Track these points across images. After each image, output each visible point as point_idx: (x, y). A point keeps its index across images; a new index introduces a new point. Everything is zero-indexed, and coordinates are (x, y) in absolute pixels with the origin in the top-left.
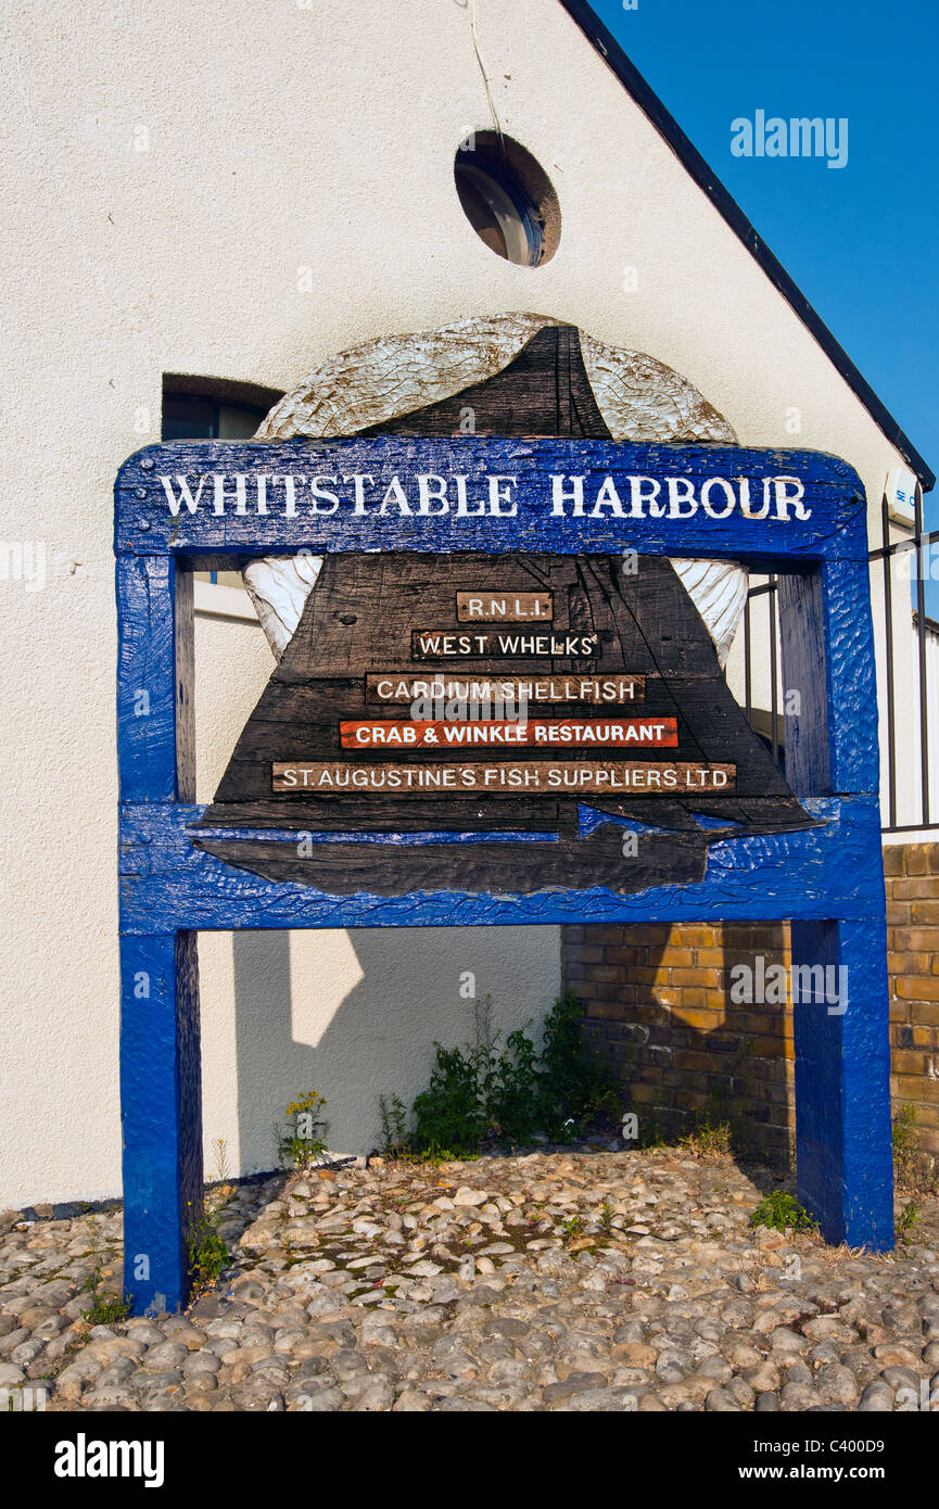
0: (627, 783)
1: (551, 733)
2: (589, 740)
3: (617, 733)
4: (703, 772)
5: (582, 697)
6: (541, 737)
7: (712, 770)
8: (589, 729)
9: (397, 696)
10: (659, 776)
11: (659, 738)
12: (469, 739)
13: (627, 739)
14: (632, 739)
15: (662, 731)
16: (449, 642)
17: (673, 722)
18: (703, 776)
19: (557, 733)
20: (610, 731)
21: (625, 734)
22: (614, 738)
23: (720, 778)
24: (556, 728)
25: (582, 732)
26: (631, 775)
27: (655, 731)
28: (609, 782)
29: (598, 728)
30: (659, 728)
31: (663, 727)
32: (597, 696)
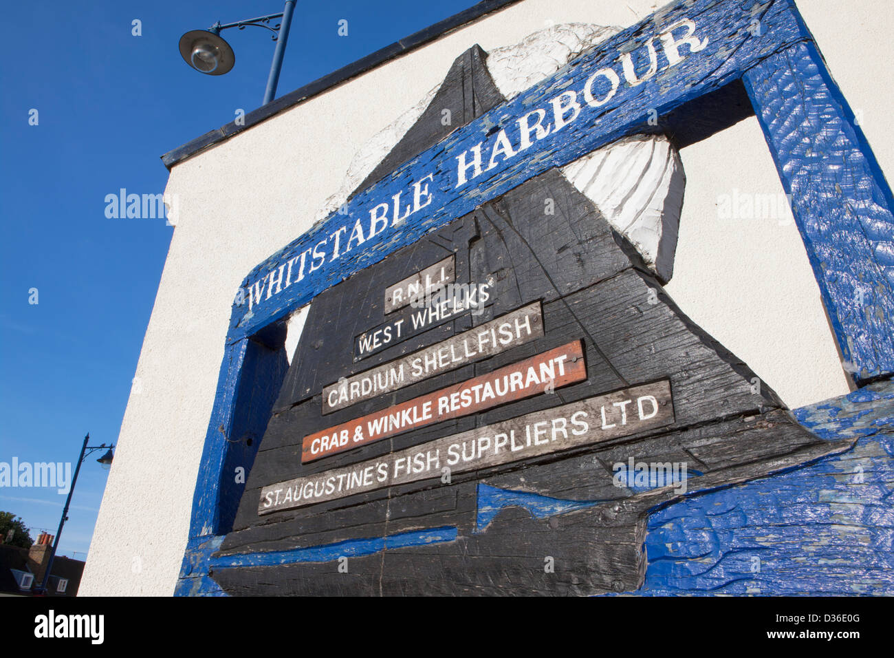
0: (529, 444)
1: (453, 401)
2: (488, 398)
3: (517, 382)
4: (623, 405)
5: (481, 351)
6: (444, 410)
7: (634, 399)
8: (488, 385)
9: (340, 402)
10: (565, 424)
11: (562, 373)
12: (385, 430)
13: (527, 385)
14: (533, 383)
15: (565, 362)
16: (377, 336)
17: (576, 347)
18: (623, 409)
19: (458, 400)
20: (509, 381)
21: (524, 381)
22: (513, 389)
23: (648, 408)
24: (458, 394)
25: (481, 391)
26: (532, 432)
27: (556, 365)
28: (508, 447)
29: (497, 382)
30: (560, 360)
31: (565, 357)
32: (495, 344)
